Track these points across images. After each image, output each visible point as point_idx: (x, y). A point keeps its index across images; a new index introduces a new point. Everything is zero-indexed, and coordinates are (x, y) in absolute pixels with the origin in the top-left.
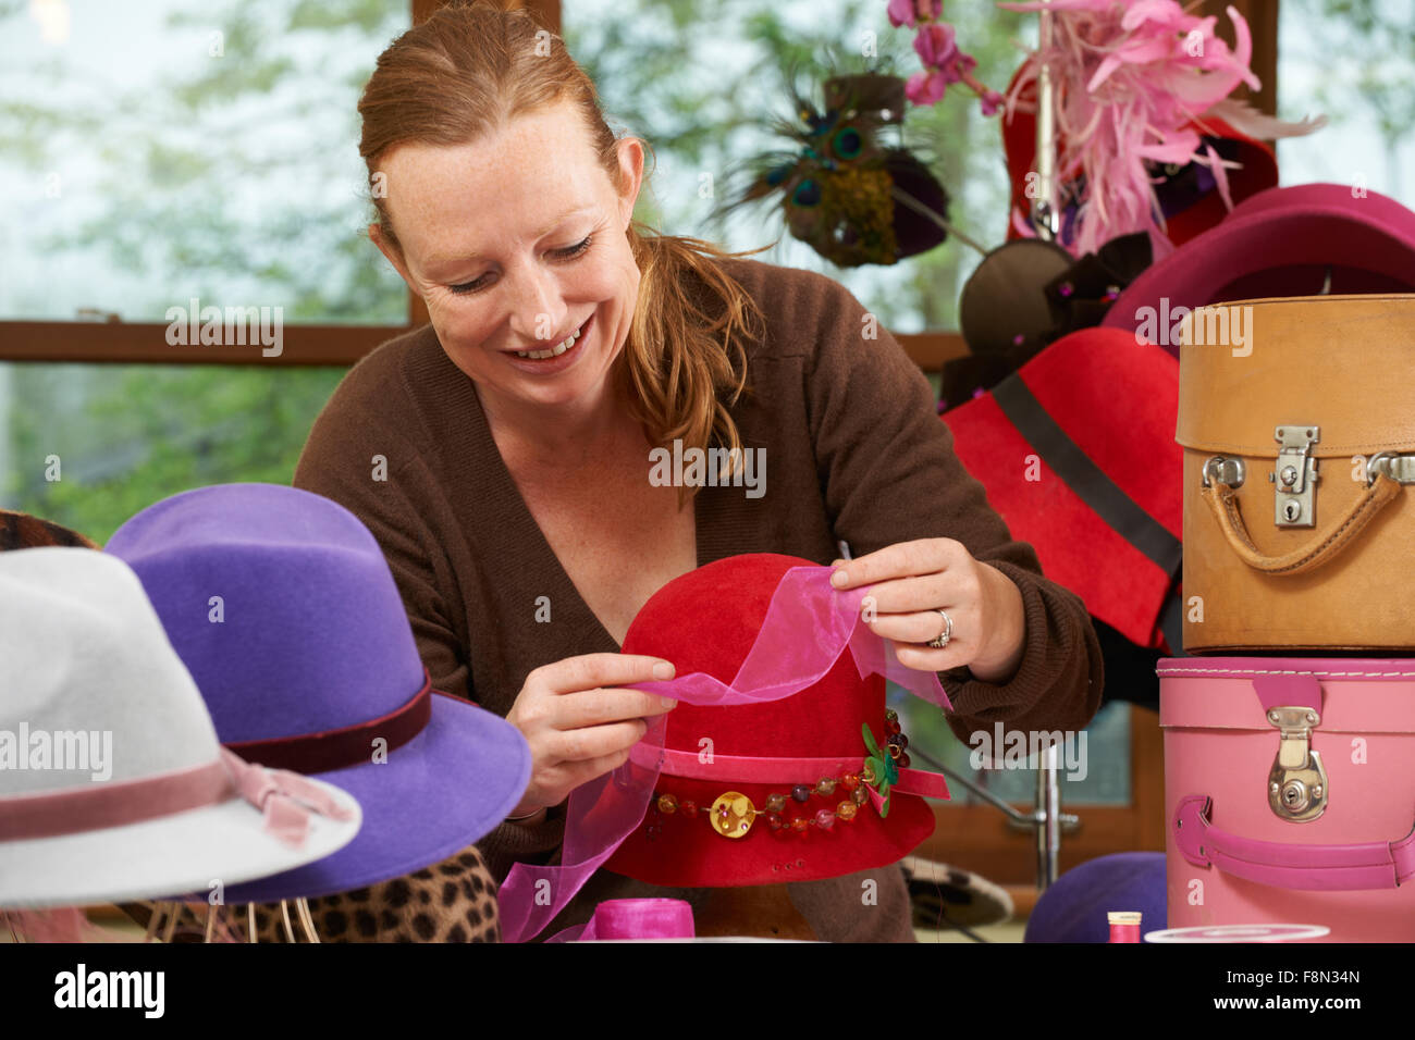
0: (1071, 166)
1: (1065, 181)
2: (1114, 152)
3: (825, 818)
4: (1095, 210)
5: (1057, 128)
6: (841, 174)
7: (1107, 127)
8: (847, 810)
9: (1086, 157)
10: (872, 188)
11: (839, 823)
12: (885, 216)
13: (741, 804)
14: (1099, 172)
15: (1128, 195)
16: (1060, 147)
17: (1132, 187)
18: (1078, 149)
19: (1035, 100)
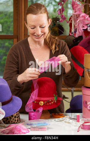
0: (75, 28)
1: (75, 30)
2: (79, 27)
3: (50, 103)
4: (77, 33)
5: (74, 24)
6: (54, 28)
7: (79, 25)
8: (52, 103)
9: (77, 27)
10: (56, 29)
11: (52, 104)
12: (58, 32)
13: (42, 102)
14: (78, 29)
15: (80, 31)
16: (74, 26)
17: (81, 30)
18: (76, 27)
19: (72, 22)
